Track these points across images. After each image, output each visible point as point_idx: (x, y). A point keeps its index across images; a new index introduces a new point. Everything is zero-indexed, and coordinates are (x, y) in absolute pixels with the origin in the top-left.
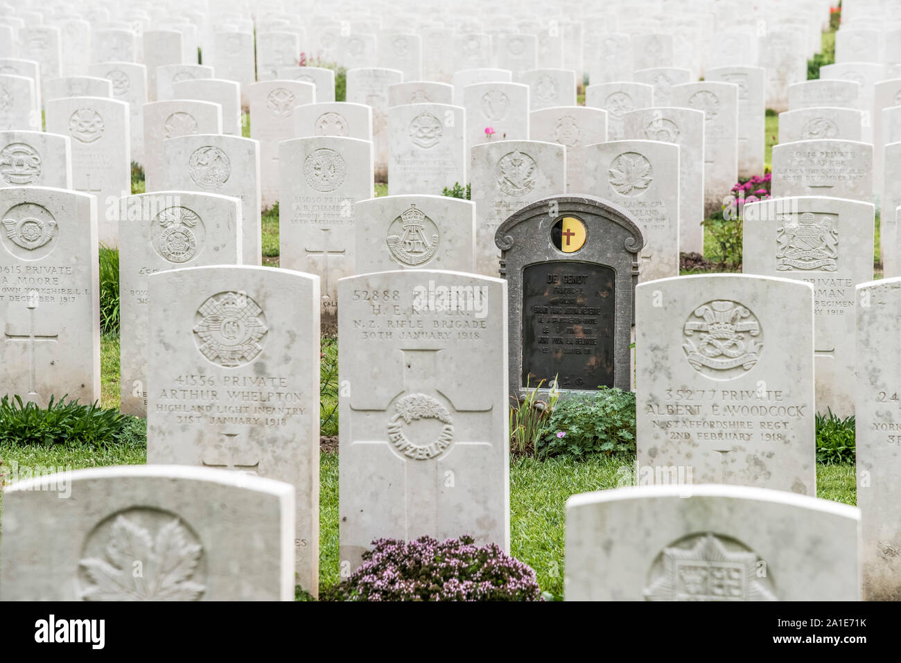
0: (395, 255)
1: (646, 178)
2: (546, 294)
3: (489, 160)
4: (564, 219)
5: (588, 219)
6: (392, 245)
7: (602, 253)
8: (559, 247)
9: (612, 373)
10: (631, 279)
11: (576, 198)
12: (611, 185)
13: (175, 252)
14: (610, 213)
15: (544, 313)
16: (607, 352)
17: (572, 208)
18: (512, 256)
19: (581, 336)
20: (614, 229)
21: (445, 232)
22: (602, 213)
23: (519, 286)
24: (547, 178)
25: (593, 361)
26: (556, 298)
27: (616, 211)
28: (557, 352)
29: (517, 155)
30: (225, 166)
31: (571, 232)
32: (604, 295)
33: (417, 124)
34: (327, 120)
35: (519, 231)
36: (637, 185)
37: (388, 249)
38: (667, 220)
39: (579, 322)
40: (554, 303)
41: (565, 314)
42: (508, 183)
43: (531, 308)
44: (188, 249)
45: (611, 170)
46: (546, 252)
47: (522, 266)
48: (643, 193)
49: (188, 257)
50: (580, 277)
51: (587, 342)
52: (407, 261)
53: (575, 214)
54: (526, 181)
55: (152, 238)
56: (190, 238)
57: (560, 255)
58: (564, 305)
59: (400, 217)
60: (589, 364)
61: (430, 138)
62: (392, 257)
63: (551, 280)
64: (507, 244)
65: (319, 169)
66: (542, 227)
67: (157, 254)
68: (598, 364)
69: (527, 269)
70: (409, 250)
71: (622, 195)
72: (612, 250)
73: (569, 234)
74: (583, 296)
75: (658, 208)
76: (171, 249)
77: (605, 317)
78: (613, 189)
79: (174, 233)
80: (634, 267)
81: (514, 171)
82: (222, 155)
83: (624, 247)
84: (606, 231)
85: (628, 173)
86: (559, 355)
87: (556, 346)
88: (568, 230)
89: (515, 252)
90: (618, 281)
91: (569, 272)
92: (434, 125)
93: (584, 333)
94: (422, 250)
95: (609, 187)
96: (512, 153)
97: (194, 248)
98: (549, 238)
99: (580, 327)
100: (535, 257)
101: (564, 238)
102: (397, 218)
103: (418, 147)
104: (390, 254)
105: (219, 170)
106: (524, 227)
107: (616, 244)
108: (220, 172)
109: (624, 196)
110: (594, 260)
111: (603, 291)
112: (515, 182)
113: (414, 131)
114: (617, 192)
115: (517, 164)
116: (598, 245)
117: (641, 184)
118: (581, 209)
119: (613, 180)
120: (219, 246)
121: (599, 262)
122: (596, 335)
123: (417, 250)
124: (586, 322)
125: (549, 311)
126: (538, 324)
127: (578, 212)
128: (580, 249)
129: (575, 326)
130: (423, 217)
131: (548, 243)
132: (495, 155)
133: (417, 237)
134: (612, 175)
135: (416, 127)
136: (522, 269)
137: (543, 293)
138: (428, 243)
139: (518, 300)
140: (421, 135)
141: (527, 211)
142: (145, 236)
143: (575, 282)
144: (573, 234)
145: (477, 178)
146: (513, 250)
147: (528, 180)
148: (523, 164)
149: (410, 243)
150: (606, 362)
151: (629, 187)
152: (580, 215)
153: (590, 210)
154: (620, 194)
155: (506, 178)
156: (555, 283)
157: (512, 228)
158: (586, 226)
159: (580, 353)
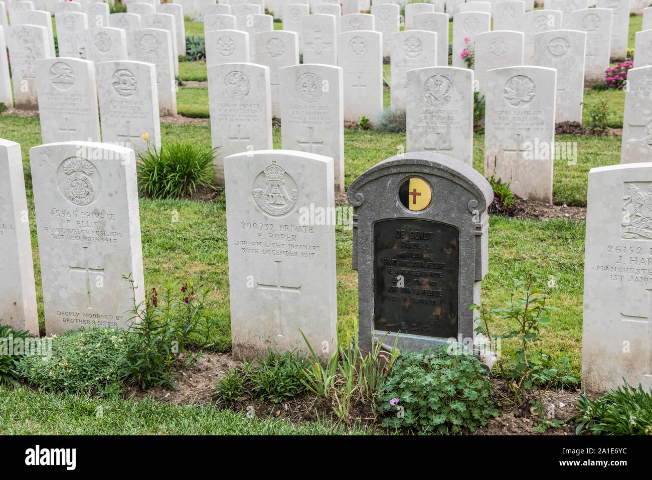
0: (260, 207)
1: (531, 94)
2: (395, 248)
3: (419, 81)
4: (411, 179)
5: (434, 180)
6: (256, 197)
7: (447, 213)
8: (406, 205)
9: (456, 324)
10: (474, 239)
11: (421, 160)
12: (505, 100)
13: (78, 196)
14: (454, 176)
15: (393, 265)
16: (451, 304)
17: (418, 169)
18: (363, 212)
19: (427, 287)
20: (458, 191)
21: (303, 188)
22: (446, 175)
23: (370, 240)
24: (460, 93)
25: (438, 311)
26: (404, 252)
27: (460, 174)
28: (405, 301)
29: (438, 77)
30: (246, 84)
31: (417, 192)
32: (449, 252)
33: (408, 43)
34: (356, 41)
35: (369, 189)
36: (524, 99)
37: (254, 201)
38: (545, 124)
39: (426, 276)
40: (402, 256)
41: (413, 267)
42: (432, 97)
43: (382, 260)
44: (88, 194)
45: (506, 88)
46: (394, 210)
47: (372, 221)
48: (528, 105)
49: (89, 200)
50: (426, 234)
51: (433, 294)
52: (269, 212)
53: (421, 175)
54: (444, 96)
55: (59, 184)
56: (89, 185)
57: (408, 213)
58: (411, 259)
59: (263, 172)
60: (435, 314)
61: (415, 51)
62: (257, 207)
63: (400, 235)
64: (358, 201)
65: (306, 87)
66: (390, 186)
67: (64, 197)
68: (443, 315)
69: (378, 225)
70: (272, 203)
71: (513, 106)
72: (456, 211)
73: (416, 194)
74: (429, 252)
75: (539, 116)
76: (74, 193)
77: (450, 272)
78: (507, 102)
79: (76, 180)
80: (477, 228)
81: (436, 89)
82: (245, 77)
83: (468, 208)
84: (450, 193)
85: (518, 90)
86: (407, 304)
87: (404, 295)
88: (415, 190)
89: (366, 209)
90: (462, 240)
91: (416, 229)
92: (417, 44)
93: (430, 285)
94: (284, 203)
95: (503, 100)
96: (435, 76)
97: (93, 193)
98: (397, 197)
99: (426, 280)
100: (384, 214)
101: (411, 197)
102: (262, 172)
103: (408, 57)
104: (256, 205)
105: (243, 87)
106: (374, 186)
107: (461, 205)
108: (243, 88)
109: (515, 107)
110: (439, 219)
111: (447, 248)
112: (437, 96)
113: (406, 47)
114: (509, 104)
115: (439, 83)
116: (443, 206)
117: (527, 99)
118: (426, 171)
119: (506, 95)
120: (113, 193)
121: (444, 221)
122: (441, 288)
123: (279, 203)
124: (432, 275)
125: (398, 264)
126: (388, 275)
127: (424, 173)
128: (425, 208)
129: (421, 278)
130: (283, 173)
131: (396, 201)
132: (423, 78)
133: (278, 191)
134: (506, 92)
135: (407, 45)
136: (372, 224)
137: (392, 247)
138: (288, 197)
139: (369, 253)
140: (410, 50)
141: (375, 171)
142: (52, 182)
143: (421, 238)
144: (419, 194)
145: (411, 94)
146: (364, 207)
147: (446, 95)
148: (442, 84)
149: (272, 196)
150: (451, 314)
151: (518, 100)
152: (426, 177)
153: (435, 172)
154: (511, 105)
155: (431, 94)
156: (403, 238)
157: (362, 186)
158: (432, 187)
159: (426, 303)
